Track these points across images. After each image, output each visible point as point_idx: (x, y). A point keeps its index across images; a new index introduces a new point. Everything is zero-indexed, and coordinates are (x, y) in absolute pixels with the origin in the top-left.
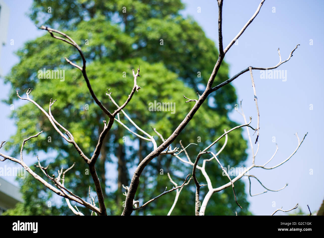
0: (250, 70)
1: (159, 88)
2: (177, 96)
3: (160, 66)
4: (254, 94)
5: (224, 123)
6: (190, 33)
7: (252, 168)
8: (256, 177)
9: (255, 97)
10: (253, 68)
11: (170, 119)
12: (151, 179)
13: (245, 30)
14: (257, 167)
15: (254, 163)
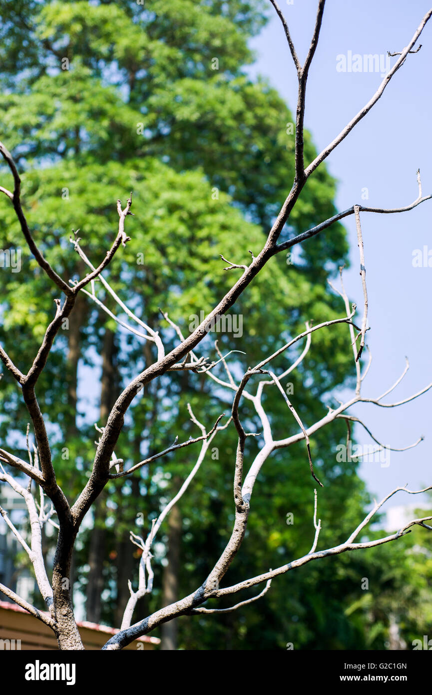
0: (355, 211)
1: (193, 221)
2: (228, 239)
3: (197, 178)
4: (361, 263)
5: (320, 298)
6: (260, 112)
7: (355, 403)
8: (361, 421)
9: (362, 268)
10: (361, 209)
11: (210, 285)
12: (167, 402)
13: (350, 130)
14: (363, 401)
15: (359, 394)
